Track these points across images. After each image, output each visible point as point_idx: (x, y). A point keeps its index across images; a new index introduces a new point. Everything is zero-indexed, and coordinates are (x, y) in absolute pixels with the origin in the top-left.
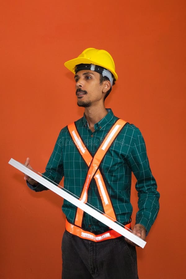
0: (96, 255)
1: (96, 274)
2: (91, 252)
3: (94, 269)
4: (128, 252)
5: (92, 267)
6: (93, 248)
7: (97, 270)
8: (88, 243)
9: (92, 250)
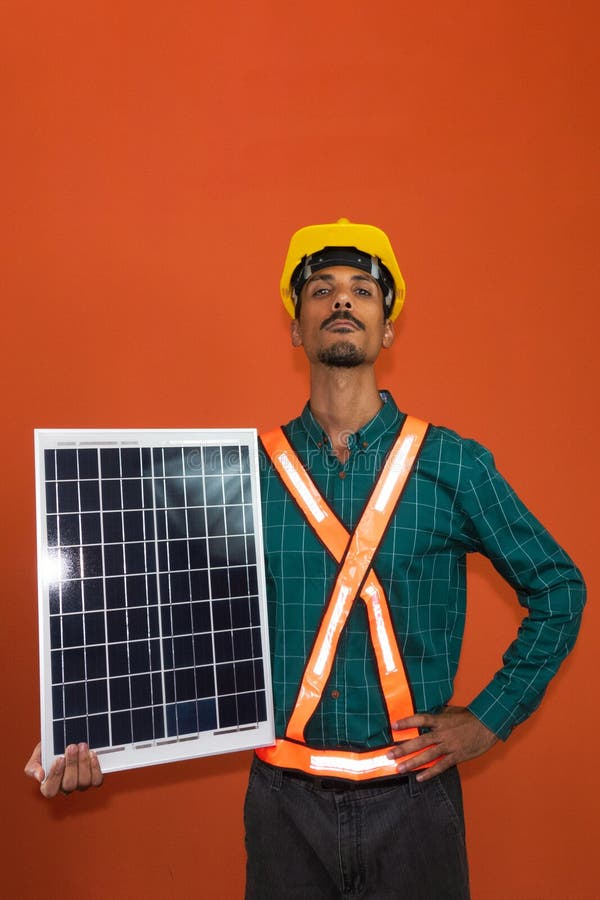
0: (360, 835)
1: (357, 891)
2: (344, 827)
3: (353, 878)
4: (452, 818)
5: (347, 872)
6: (349, 814)
7: (361, 881)
8: (334, 801)
9: (345, 819)
